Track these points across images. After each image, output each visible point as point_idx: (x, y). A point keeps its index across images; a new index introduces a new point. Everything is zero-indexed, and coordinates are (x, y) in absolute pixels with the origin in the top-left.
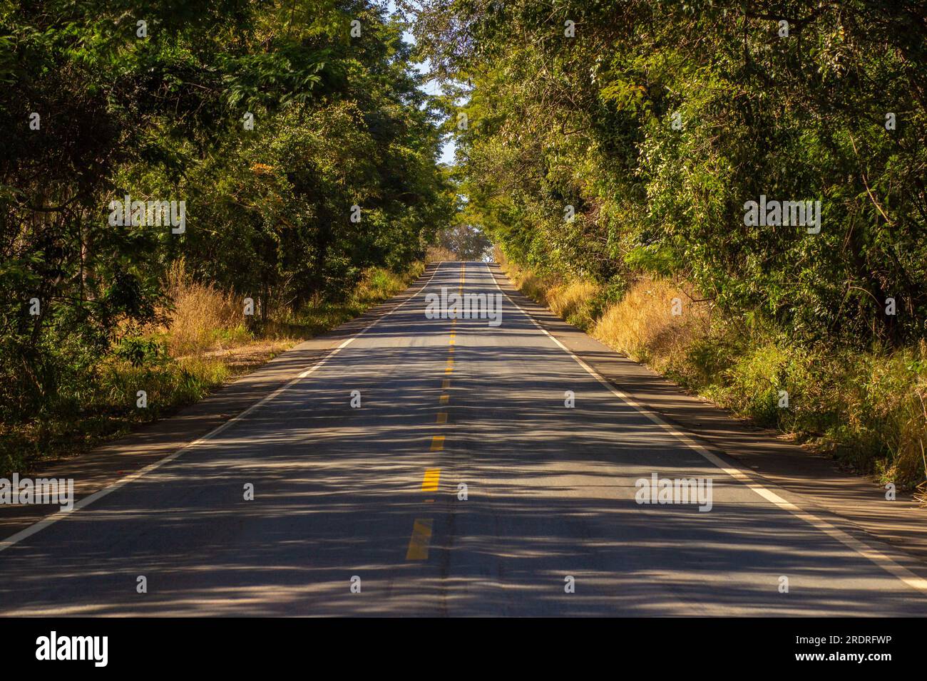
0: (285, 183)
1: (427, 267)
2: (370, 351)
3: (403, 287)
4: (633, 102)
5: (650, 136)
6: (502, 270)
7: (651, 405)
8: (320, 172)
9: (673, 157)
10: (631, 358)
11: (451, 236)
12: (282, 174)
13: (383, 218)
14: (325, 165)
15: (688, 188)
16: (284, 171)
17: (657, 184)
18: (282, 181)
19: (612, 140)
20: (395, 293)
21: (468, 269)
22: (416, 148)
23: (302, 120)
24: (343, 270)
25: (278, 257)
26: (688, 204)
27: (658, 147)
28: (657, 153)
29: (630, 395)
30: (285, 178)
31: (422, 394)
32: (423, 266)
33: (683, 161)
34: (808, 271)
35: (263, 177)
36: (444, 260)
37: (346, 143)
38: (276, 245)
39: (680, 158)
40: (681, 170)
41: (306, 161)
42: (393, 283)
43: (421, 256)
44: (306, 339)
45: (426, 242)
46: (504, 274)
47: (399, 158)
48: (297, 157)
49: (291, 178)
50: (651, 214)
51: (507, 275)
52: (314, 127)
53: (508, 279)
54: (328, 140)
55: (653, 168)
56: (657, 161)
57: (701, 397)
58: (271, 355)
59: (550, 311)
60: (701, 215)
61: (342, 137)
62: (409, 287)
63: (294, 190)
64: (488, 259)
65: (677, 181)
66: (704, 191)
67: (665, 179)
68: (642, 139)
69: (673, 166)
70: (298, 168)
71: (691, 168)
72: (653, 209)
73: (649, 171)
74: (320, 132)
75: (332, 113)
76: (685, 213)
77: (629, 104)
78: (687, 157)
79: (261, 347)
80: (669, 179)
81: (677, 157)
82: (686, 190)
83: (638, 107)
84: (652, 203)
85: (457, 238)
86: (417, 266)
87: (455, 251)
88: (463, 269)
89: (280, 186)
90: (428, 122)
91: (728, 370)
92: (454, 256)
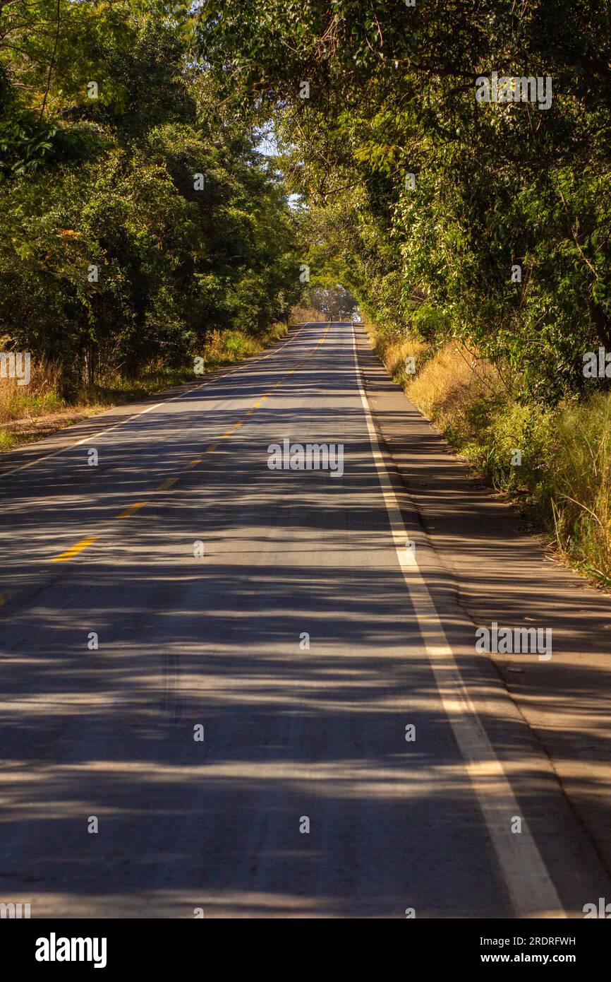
0: (97, 249)
1: (290, 328)
2: (170, 416)
3: (259, 350)
4: (385, 163)
5: (404, 196)
6: (365, 330)
7: (400, 465)
8: (133, 237)
9: (427, 216)
10: (427, 417)
11: (321, 296)
12: (94, 240)
13: (217, 281)
14: (138, 230)
15: (442, 246)
16: (95, 237)
17: (412, 244)
18: (94, 246)
19: (377, 199)
20: (246, 355)
21: (332, 330)
22: (249, 210)
23: (114, 184)
24: (177, 333)
25: (90, 323)
26: (444, 262)
27: (411, 207)
28: (412, 212)
29: (387, 455)
30: (96, 244)
31: (180, 459)
32: (286, 328)
33: (437, 220)
34: (550, 326)
35: (73, 243)
36: (314, 321)
37: (156, 207)
38: (86, 310)
39: (434, 216)
40: (436, 228)
41: (117, 226)
42: (248, 345)
43: (284, 317)
44: (117, 405)
45: (287, 304)
46: (366, 333)
47: (231, 222)
48: (108, 223)
49: (103, 244)
50: (407, 274)
51: (368, 335)
52: (125, 193)
53: (368, 338)
54: (138, 205)
55: (409, 227)
56: (412, 221)
57: (460, 456)
58: (69, 422)
59: (385, 370)
60: (455, 274)
61: (152, 202)
62: (265, 349)
63: (106, 256)
64: (359, 319)
65: (431, 240)
66: (458, 249)
67: (419, 238)
68: (396, 199)
69: (427, 225)
70: (109, 233)
71: (445, 226)
72: (409, 269)
73: (404, 231)
74: (130, 196)
75: (142, 177)
76: (439, 272)
77: (382, 164)
78: (441, 215)
79: (69, 414)
80: (423, 239)
81: (431, 216)
82: (441, 249)
83: (393, 168)
84: (407, 263)
85: (327, 298)
86: (280, 327)
87: (325, 312)
88: (326, 330)
89: (92, 253)
90: (267, 183)
91: (489, 428)
92: (324, 316)
